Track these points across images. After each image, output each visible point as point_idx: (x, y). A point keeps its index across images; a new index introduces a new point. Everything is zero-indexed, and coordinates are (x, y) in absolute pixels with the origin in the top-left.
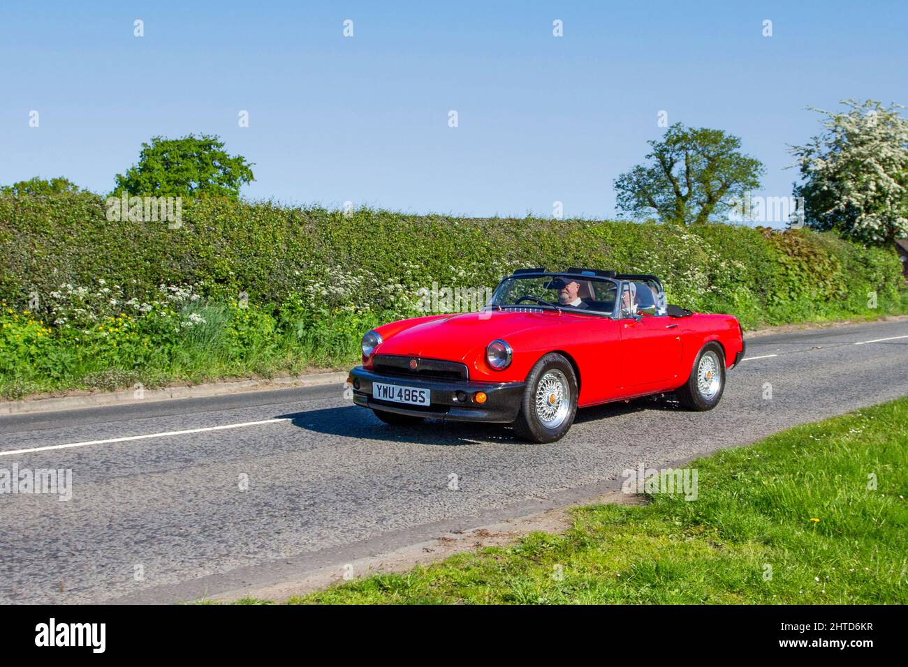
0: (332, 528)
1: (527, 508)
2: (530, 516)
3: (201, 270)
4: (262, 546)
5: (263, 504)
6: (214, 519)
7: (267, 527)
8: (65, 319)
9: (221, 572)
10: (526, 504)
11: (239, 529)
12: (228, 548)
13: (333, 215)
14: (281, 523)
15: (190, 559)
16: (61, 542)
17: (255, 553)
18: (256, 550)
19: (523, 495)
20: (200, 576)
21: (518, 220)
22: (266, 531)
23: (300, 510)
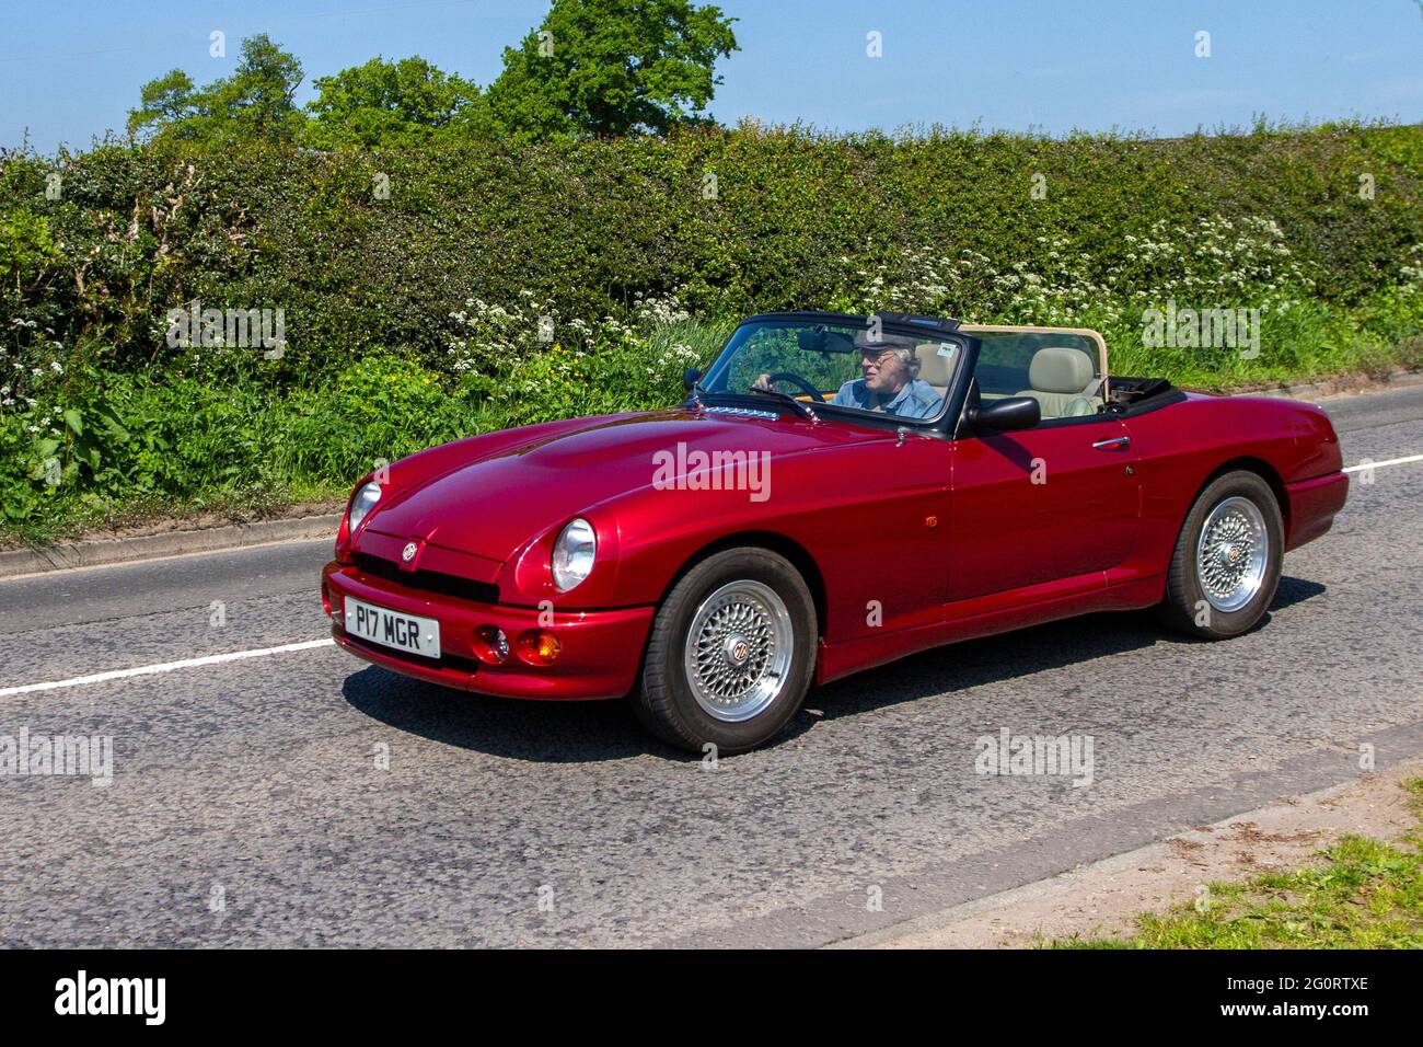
0: (974, 807)
1: (1321, 770)
2: (1330, 792)
3: (682, 263)
4: (858, 848)
5: (845, 750)
6: (766, 781)
7: (860, 802)
8: (470, 361)
9: (798, 903)
10: (1316, 762)
11: (812, 806)
12: (800, 847)
13: (904, 150)
14: (882, 795)
15: (742, 871)
16: (523, 826)
17: (851, 862)
18: (850, 854)
19: (1308, 740)
20: (764, 911)
21: (1239, 140)
22: (860, 813)
23: (913, 765)
